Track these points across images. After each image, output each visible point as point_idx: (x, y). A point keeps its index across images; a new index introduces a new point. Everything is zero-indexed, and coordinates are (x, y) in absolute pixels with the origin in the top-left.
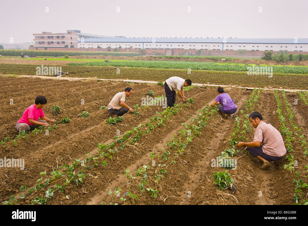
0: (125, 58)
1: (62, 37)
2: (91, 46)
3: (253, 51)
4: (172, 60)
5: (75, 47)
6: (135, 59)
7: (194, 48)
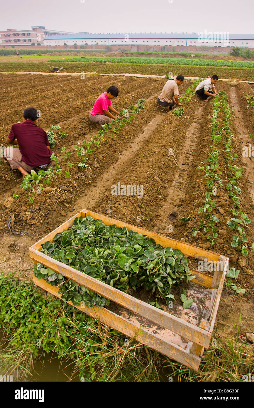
0: (97, 54)
1: (28, 34)
2: (57, 44)
3: (215, 47)
4: (144, 56)
5: (41, 45)
6: (107, 56)
7: (159, 44)
